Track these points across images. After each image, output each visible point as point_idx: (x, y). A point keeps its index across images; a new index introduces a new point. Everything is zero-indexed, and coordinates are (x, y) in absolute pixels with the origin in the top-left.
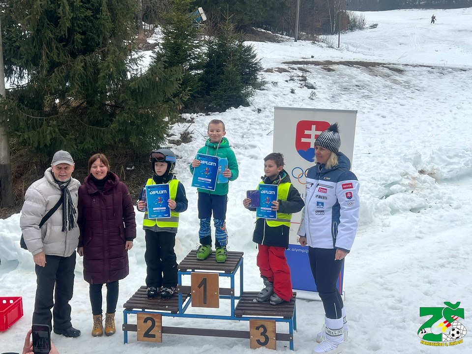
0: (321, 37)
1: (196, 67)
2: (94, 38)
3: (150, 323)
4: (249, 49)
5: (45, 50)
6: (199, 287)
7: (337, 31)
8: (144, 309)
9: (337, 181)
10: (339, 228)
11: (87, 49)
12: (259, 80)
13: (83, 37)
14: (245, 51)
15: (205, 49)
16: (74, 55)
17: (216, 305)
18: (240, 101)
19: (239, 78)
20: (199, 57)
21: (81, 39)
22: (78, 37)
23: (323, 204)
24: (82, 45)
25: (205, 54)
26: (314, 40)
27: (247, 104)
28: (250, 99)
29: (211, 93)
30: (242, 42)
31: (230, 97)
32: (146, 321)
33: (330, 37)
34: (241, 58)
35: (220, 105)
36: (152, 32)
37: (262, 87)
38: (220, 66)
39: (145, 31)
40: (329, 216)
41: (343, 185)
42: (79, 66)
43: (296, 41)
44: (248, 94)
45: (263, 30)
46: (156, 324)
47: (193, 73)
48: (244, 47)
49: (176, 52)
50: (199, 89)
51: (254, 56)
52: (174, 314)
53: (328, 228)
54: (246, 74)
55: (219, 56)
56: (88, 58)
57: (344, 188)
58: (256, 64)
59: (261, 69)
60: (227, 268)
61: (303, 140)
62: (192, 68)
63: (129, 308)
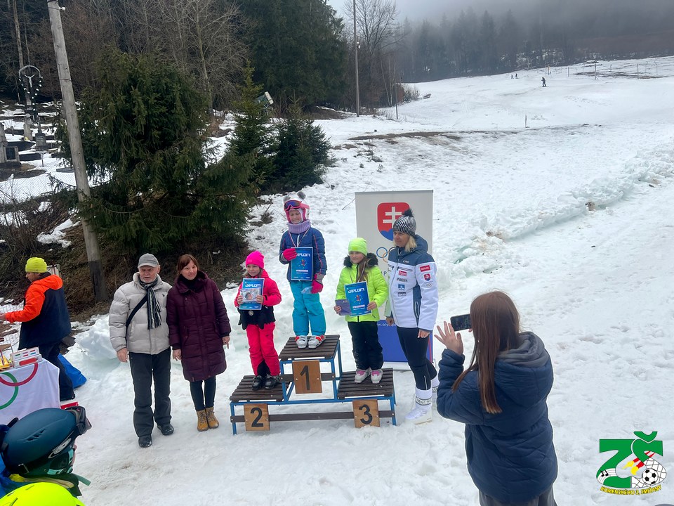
1: (270, 150)
2: (170, 133)
3: (257, 413)
4: (318, 129)
5: (124, 148)
6: (302, 374)
8: (248, 400)
9: (415, 264)
10: (422, 310)
11: (166, 143)
12: (330, 158)
13: (160, 132)
14: (314, 131)
15: (276, 133)
16: (153, 151)
17: (319, 390)
18: (315, 180)
19: (311, 158)
20: (272, 141)
21: (158, 135)
22: (156, 133)
23: (404, 286)
24: (160, 140)
25: (277, 137)
27: (321, 182)
28: (323, 177)
29: (286, 174)
30: (311, 123)
31: (304, 176)
32: (252, 411)
34: (311, 138)
35: (295, 185)
36: (223, 118)
37: (333, 164)
38: (292, 148)
39: (216, 117)
40: (410, 297)
41: (421, 268)
42: (158, 160)
43: (358, 116)
44: (322, 172)
45: (327, 108)
46: (263, 413)
47: (268, 156)
48: (312, 128)
49: (250, 138)
50: (274, 171)
51: (323, 136)
52: (279, 402)
53: (411, 308)
54: (317, 153)
55: (290, 138)
56: (166, 152)
57: (422, 271)
58: (325, 143)
59: (330, 147)
60: (327, 353)
62: (266, 151)
63: (235, 400)
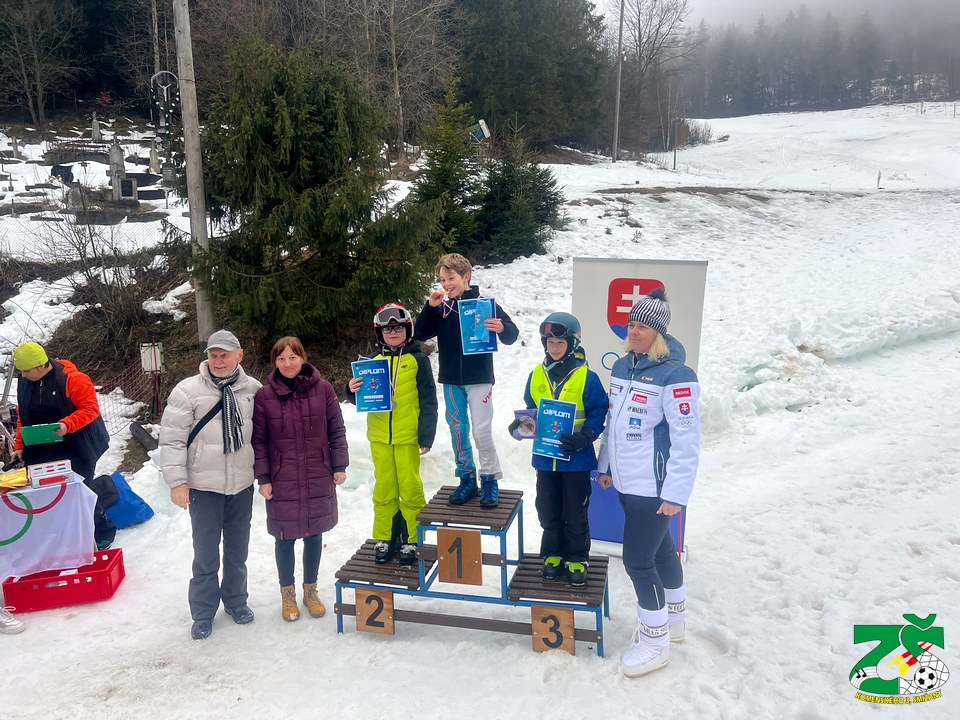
0: (650, 155)
1: (473, 201)
2: (326, 165)
4: (546, 173)
5: (259, 182)
7: (672, 147)
9: (665, 384)
11: (318, 178)
12: (561, 217)
13: (311, 162)
14: (541, 176)
15: (484, 176)
16: (299, 190)
17: (478, 581)
18: (533, 248)
19: (531, 215)
20: (476, 186)
21: (309, 166)
22: (304, 163)
23: (639, 421)
24: (311, 174)
25: (485, 182)
26: (640, 160)
27: (543, 252)
28: (547, 244)
29: (492, 237)
30: (536, 164)
31: (518, 242)
33: (662, 154)
34: (534, 186)
35: (505, 254)
36: (418, 156)
37: (565, 227)
38: (505, 198)
39: (407, 154)
41: (674, 391)
42: (304, 202)
43: (614, 161)
44: (544, 238)
45: (569, 149)
47: (467, 209)
48: (539, 170)
49: (444, 182)
50: (476, 231)
51: (553, 184)
53: (649, 463)
54: (542, 209)
55: (503, 184)
56: (318, 192)
57: (676, 396)
58: (556, 194)
59: (563, 200)
60: (495, 522)
61: (620, 309)
62: (466, 203)
